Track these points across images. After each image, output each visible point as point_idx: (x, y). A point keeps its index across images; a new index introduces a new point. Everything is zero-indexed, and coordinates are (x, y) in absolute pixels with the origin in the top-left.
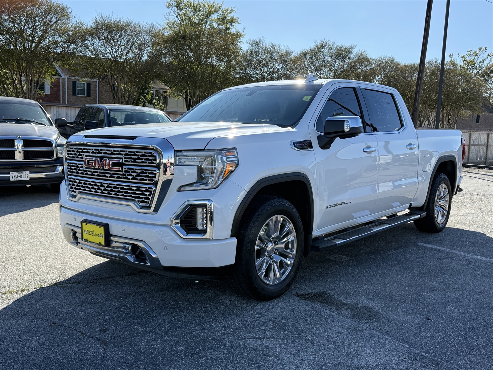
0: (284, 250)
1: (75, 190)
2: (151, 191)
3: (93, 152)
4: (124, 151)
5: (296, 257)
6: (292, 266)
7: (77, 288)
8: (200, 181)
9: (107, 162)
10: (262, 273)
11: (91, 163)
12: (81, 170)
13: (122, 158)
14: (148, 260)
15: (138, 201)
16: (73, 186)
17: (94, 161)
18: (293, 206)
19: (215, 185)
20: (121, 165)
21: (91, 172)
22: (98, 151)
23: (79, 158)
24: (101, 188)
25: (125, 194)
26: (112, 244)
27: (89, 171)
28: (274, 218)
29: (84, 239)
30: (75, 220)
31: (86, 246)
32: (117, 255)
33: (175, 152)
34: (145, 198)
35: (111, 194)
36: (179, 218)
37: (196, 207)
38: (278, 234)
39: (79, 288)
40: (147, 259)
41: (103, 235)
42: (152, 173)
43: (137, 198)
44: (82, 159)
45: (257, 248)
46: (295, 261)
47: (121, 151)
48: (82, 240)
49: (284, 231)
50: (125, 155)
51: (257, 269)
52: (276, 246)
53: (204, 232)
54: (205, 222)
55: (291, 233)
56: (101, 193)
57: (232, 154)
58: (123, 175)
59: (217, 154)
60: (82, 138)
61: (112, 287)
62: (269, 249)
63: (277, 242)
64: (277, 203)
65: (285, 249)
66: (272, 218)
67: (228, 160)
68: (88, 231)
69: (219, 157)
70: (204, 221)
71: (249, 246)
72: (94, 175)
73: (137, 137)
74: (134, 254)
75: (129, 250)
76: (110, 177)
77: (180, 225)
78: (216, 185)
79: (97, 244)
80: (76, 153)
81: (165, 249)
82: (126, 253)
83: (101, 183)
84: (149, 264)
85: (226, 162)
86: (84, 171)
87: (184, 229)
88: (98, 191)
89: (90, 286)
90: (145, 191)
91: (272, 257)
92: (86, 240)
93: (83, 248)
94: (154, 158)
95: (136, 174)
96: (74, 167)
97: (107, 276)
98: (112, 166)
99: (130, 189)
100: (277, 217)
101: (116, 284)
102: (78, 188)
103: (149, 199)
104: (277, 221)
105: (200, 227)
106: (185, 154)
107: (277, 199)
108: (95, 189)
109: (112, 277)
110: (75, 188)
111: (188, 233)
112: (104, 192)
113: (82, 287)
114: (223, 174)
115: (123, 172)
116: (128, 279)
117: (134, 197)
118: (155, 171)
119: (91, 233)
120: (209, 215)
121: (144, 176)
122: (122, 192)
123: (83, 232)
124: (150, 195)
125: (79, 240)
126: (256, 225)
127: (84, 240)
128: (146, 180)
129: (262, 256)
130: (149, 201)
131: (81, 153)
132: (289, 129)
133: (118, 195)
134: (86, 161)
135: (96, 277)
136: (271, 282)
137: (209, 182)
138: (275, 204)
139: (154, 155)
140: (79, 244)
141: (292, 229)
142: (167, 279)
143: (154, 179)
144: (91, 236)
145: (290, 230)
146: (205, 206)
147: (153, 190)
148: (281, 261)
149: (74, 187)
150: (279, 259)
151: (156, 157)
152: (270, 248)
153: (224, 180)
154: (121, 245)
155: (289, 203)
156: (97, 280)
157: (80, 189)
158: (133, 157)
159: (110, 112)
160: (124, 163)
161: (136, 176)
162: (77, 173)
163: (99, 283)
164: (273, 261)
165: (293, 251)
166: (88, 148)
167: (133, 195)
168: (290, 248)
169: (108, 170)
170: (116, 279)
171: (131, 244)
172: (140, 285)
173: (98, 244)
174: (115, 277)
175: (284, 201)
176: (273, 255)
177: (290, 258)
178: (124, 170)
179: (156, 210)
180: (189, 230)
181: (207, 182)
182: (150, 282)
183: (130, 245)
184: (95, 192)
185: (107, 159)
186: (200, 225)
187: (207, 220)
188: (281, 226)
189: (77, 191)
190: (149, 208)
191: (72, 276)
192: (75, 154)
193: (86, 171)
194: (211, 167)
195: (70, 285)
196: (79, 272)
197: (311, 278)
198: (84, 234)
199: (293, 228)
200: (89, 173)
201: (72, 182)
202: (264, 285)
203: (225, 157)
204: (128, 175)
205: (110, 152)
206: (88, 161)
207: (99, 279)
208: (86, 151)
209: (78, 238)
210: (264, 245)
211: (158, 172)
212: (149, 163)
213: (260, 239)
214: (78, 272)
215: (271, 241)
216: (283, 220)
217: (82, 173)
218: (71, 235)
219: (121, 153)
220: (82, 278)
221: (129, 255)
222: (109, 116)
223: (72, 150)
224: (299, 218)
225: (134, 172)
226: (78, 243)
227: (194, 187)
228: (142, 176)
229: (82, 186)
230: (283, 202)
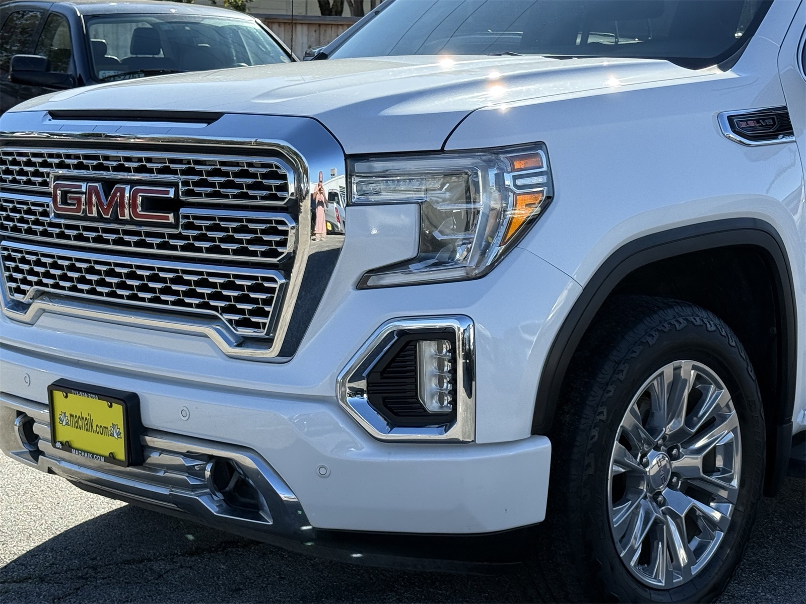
0: (702, 474)
1: (23, 287)
2: (272, 290)
3: (79, 166)
4: (180, 162)
5: (741, 499)
6: (726, 528)
7: (39, 595)
8: (430, 254)
9: (127, 195)
10: (632, 551)
11: (75, 202)
12: (42, 224)
13: (174, 185)
14: (266, 507)
15: (230, 321)
16: (15, 275)
17: (85, 193)
18: (728, 329)
19: (477, 266)
20: (173, 205)
21: (76, 228)
22: (95, 162)
23: (34, 184)
24: (108, 279)
25: (187, 300)
26: (150, 457)
27: (68, 227)
28: (668, 370)
29: (61, 443)
30: (27, 379)
31: (64, 464)
32: (165, 491)
33: (348, 161)
34: (252, 313)
35: (143, 300)
36: (364, 374)
37: (418, 340)
38: (680, 422)
39: (44, 596)
40: (262, 505)
41: (122, 431)
42: (274, 231)
43: (225, 310)
44: (44, 189)
45: (614, 469)
46: (735, 510)
47: (172, 161)
48: (54, 446)
49: (701, 413)
50: (184, 172)
51: (617, 538)
52: (675, 464)
53: (447, 419)
54: (447, 386)
55: (724, 418)
56: (108, 295)
57: (531, 162)
58: (179, 237)
59: (484, 164)
60: (43, 120)
61: (147, 594)
62: (652, 473)
63: (679, 450)
64: (677, 321)
65: (704, 473)
66: (662, 373)
67: (519, 182)
68: (71, 416)
69: (492, 173)
70: (445, 385)
71: (589, 465)
72: (87, 239)
73: (221, 114)
74: (220, 490)
75: (204, 477)
76: (138, 244)
77: (369, 397)
78: (482, 268)
79: (103, 459)
80: (26, 168)
81: (322, 476)
82: (194, 488)
83: (108, 264)
84: (271, 523)
85: (512, 191)
86: (51, 225)
87: (380, 412)
88: (99, 289)
89: (78, 589)
90: (251, 289)
91: (660, 498)
92: (67, 446)
93: (54, 469)
94: (279, 182)
95: (221, 235)
96: (19, 212)
97: (126, 556)
98: (142, 210)
99: (204, 283)
100: (677, 369)
101: (157, 584)
102: (34, 279)
103: (265, 314)
104: (677, 382)
105: (432, 405)
106: (379, 166)
107: (678, 309)
108: (89, 282)
109: (142, 561)
110: (25, 281)
111: (393, 424)
112: (119, 292)
113: (52, 591)
114: (503, 229)
115: (177, 228)
116: (191, 567)
117: (215, 308)
118: (282, 223)
119: (83, 423)
120: (460, 362)
121: (249, 242)
122: (176, 293)
123: (57, 420)
124: (268, 302)
125: (42, 445)
126: (611, 394)
127: (58, 445)
128: (254, 253)
129: (630, 496)
130: (267, 321)
131: (41, 170)
132: (713, 73)
133: (166, 302)
134: (59, 192)
135: (93, 559)
136: (660, 581)
137: (458, 256)
138: (670, 323)
139: (279, 171)
140: (41, 457)
141: (727, 405)
142: (313, 565)
143: (280, 250)
144: (83, 432)
145: (721, 409)
146: (448, 335)
147: (277, 286)
148: (692, 511)
149: (19, 276)
150: (684, 504)
151: (284, 177)
152: (656, 469)
153: (505, 253)
154: (179, 461)
155: (717, 321)
156: (94, 568)
157: (40, 283)
158: (210, 179)
159: (88, 24)
160: (182, 198)
161: (222, 240)
162: (29, 231)
163: (103, 579)
164: (664, 513)
165: (730, 479)
166: (62, 151)
167: (212, 303)
168: (718, 470)
169: (131, 222)
170: (156, 567)
171: (210, 458)
172: (233, 587)
173: (105, 457)
174: (149, 560)
175: (699, 314)
176: (665, 491)
177: (720, 500)
178: (182, 221)
179: (289, 350)
180: (396, 414)
181: (452, 258)
182: (261, 576)
183: (208, 462)
184: (89, 292)
185: (128, 188)
186: (432, 397)
187: (454, 381)
188: (690, 395)
189: (31, 290)
190: (267, 342)
191: (16, 557)
192: (22, 173)
193: (58, 226)
194: (464, 206)
195: (15, 586)
196: (36, 544)
197: (785, 564)
198: (59, 427)
199: (731, 404)
200: (67, 232)
201: (14, 260)
202: (640, 591)
203: (509, 173)
204: (196, 238)
205: (136, 165)
206: (65, 194)
207: (101, 566)
208: (57, 161)
209: (37, 437)
210: (636, 458)
211: (293, 228)
212: (263, 198)
213: (625, 440)
214: (33, 546)
215: (657, 448)
216: (698, 378)
217: (45, 233)
218: (16, 428)
219: (172, 166)
220: (47, 564)
221: (205, 494)
222: (84, 38)
223: (10, 158)
224: (749, 370)
225: (216, 228)
226: (36, 454)
227: (410, 273)
228: (240, 241)
229: (47, 275)
230: (697, 319)
